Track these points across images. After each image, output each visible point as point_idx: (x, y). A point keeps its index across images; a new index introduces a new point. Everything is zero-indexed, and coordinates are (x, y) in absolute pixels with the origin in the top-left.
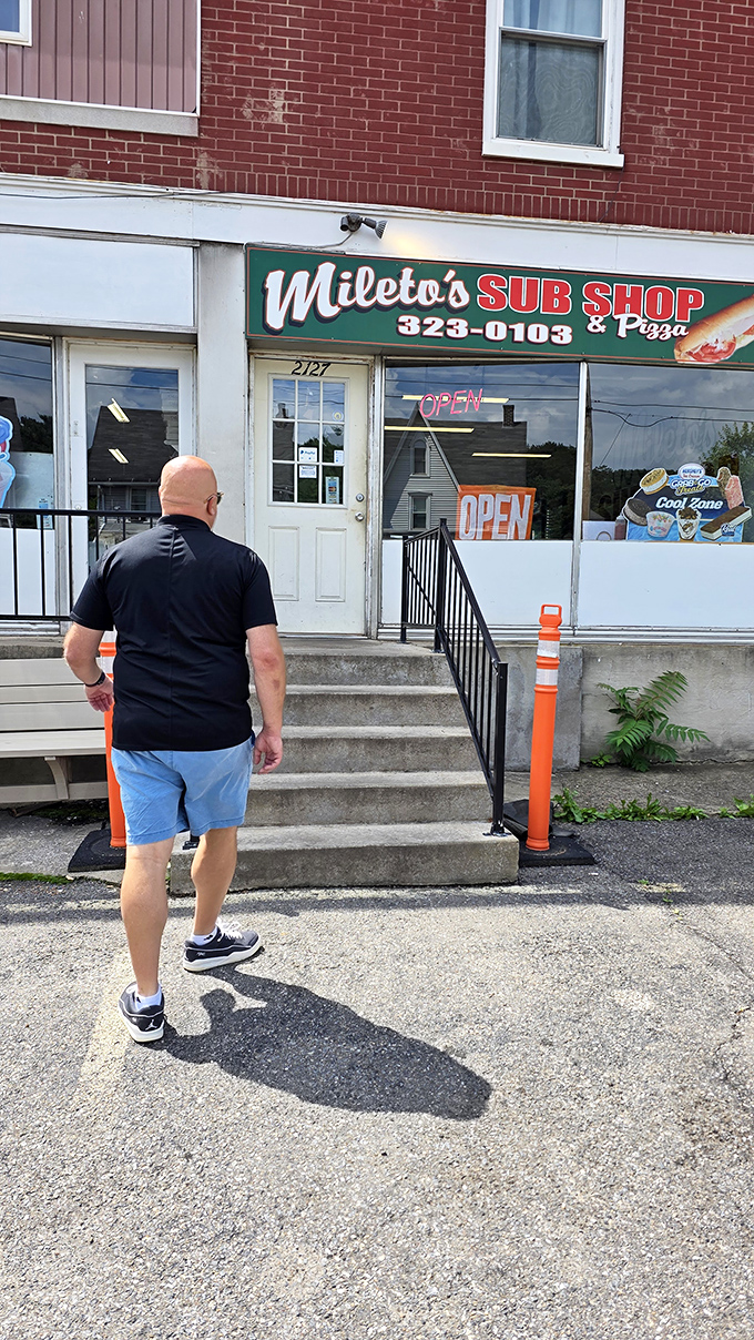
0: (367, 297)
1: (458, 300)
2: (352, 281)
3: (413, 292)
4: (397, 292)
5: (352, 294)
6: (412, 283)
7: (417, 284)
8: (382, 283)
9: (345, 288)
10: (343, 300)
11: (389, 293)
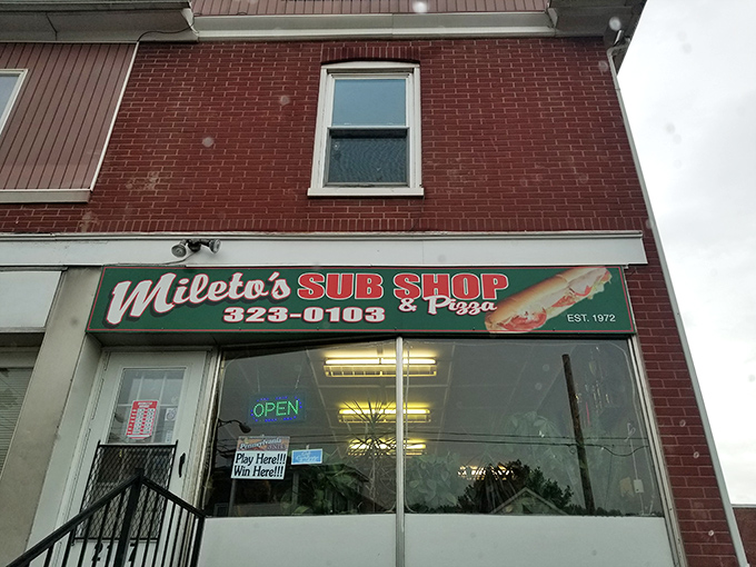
0: (199, 296)
1: (280, 293)
2: (189, 285)
3: (240, 290)
4: (227, 290)
5: (187, 294)
6: (241, 284)
7: (245, 284)
8: (214, 285)
9: (181, 291)
10: (178, 299)
11: (219, 292)
